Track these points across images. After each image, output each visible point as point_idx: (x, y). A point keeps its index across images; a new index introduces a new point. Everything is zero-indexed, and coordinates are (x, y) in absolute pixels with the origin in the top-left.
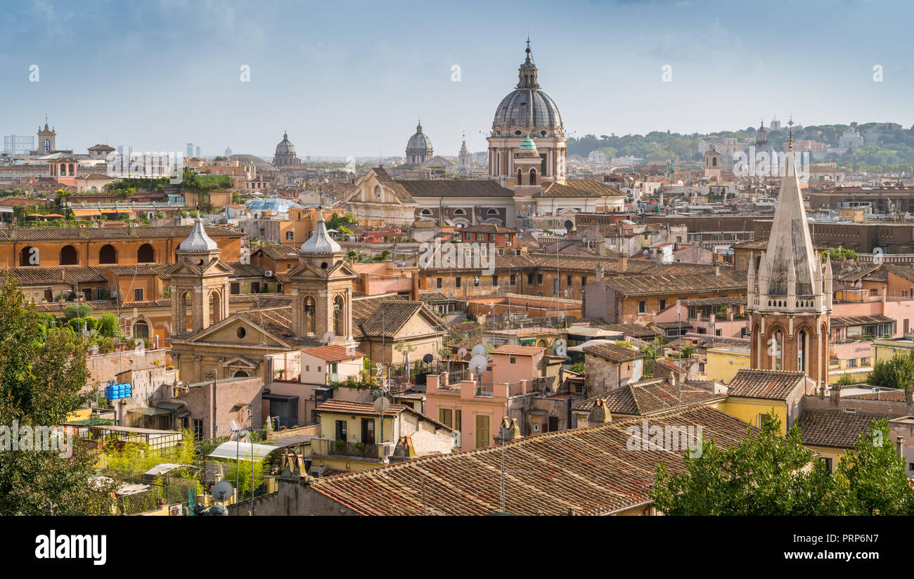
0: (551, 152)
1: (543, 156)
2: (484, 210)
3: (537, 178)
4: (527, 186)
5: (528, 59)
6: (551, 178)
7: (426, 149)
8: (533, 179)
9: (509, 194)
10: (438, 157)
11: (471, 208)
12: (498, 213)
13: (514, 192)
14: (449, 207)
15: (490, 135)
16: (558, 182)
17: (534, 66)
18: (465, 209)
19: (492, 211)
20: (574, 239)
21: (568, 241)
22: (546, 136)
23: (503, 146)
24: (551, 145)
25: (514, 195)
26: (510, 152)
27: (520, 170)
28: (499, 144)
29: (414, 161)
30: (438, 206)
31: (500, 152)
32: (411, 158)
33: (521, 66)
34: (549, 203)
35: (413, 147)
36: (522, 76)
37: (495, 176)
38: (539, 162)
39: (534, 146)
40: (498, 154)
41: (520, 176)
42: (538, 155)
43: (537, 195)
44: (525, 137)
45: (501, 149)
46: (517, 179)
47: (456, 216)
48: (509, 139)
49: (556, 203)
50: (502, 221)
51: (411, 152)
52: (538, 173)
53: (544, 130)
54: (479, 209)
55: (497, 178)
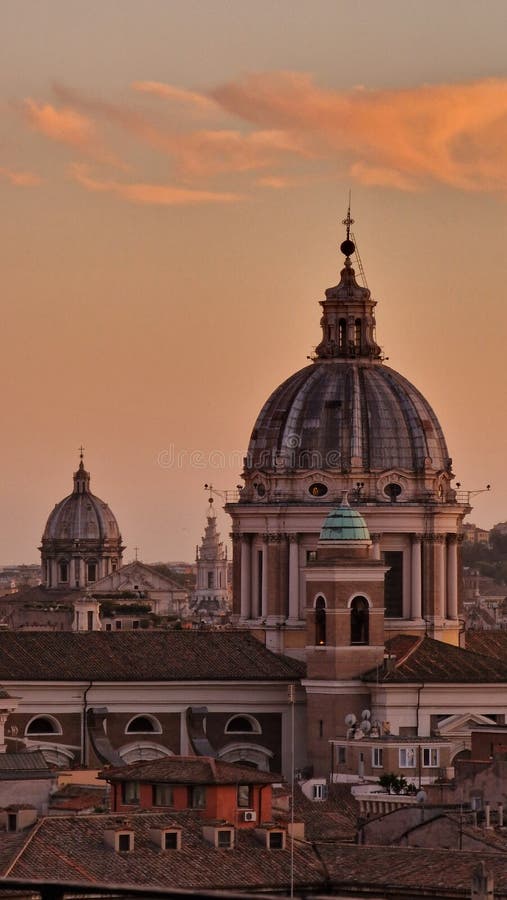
0: (418, 548)
1: (394, 560)
2: (217, 719)
3: (372, 623)
4: (344, 649)
5: (348, 273)
6: (418, 624)
7: (102, 540)
8: (360, 629)
9: (291, 673)
10: (138, 565)
11: (177, 716)
12: (258, 729)
13: (303, 665)
14: (111, 709)
15: (234, 498)
16: (438, 636)
17: (366, 293)
18: (159, 715)
19: (241, 723)
20: (449, 802)
21: (429, 807)
22: (400, 498)
23: (274, 531)
24: (416, 526)
25: (304, 677)
26: (293, 548)
27: (320, 600)
28: (261, 522)
29: (64, 576)
30: (78, 709)
31: (264, 548)
32: (55, 569)
33: (328, 292)
34: (409, 698)
35: (63, 536)
36: (332, 322)
37: (250, 617)
38: (378, 576)
39: (361, 529)
40: (261, 553)
41: (321, 619)
42: (378, 556)
43: (373, 677)
44: (337, 502)
45: (267, 538)
46: (312, 628)
47: (132, 739)
48: (293, 510)
49: (426, 699)
50: (269, 753)
51: (54, 549)
52: (376, 611)
53: (395, 481)
54: (201, 716)
55: (255, 624)
